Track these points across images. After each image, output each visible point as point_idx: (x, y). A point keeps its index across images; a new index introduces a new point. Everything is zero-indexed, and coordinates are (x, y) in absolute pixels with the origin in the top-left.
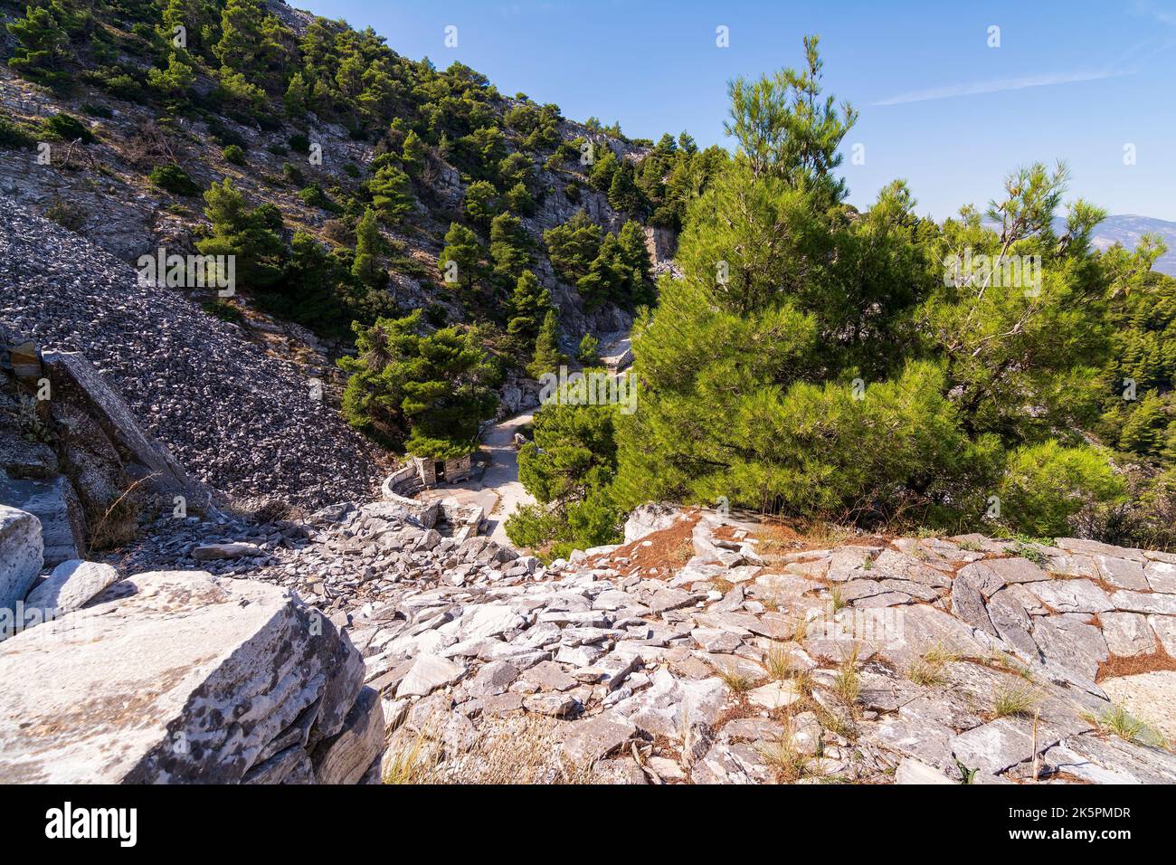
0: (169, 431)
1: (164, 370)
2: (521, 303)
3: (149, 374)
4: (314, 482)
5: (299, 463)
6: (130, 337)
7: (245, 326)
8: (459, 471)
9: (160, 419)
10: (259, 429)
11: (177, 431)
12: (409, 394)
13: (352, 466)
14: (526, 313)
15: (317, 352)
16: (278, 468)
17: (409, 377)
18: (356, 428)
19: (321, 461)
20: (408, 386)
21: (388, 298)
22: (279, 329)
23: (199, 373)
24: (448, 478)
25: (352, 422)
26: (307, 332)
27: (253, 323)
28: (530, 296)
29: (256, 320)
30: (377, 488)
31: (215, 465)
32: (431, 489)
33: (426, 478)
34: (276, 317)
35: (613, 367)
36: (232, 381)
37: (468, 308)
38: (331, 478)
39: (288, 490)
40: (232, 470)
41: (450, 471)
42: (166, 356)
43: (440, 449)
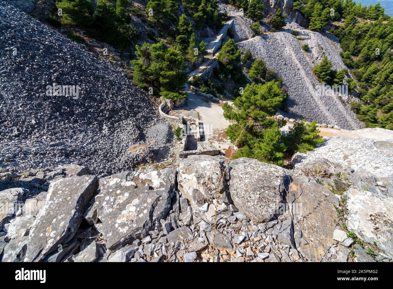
0: (88, 98)
1: (74, 71)
2: (181, 29)
3: (71, 73)
4: (139, 112)
5: (132, 105)
6: (56, 57)
7: (87, 45)
8: (180, 103)
9: (84, 93)
10: (115, 93)
11: (90, 97)
12: (162, 76)
13: (146, 103)
14: (184, 34)
15: (116, 56)
16: (127, 108)
17: (161, 69)
18: (141, 88)
19: (138, 103)
20: (162, 73)
21: (133, 28)
22: (99, 45)
23: (87, 71)
24: (177, 106)
25: (139, 85)
26: (111, 46)
27: (89, 43)
28: (185, 26)
29: (90, 42)
30: (157, 111)
31: (108, 109)
32: (173, 110)
33: (171, 107)
34: (97, 40)
35: (211, 54)
36: (98, 73)
37: (160, 31)
38: (143, 110)
39: (133, 116)
40: (114, 110)
41: (178, 103)
42: (72, 64)
43: (176, 96)
